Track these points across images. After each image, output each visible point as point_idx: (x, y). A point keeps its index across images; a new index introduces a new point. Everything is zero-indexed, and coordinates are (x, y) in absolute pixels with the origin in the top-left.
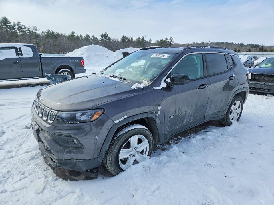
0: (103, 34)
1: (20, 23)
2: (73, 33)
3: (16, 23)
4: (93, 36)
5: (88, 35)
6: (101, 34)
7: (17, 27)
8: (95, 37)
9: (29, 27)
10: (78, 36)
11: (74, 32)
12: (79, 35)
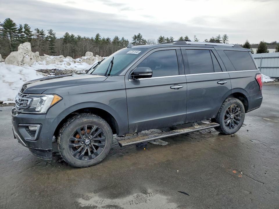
0: (135, 36)
1: (27, 25)
2: (98, 36)
3: (23, 26)
4: (123, 39)
5: (117, 37)
6: (134, 36)
7: (23, 30)
8: (126, 39)
9: (42, 30)
10: (104, 40)
11: (100, 34)
12: (106, 38)
